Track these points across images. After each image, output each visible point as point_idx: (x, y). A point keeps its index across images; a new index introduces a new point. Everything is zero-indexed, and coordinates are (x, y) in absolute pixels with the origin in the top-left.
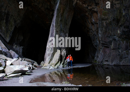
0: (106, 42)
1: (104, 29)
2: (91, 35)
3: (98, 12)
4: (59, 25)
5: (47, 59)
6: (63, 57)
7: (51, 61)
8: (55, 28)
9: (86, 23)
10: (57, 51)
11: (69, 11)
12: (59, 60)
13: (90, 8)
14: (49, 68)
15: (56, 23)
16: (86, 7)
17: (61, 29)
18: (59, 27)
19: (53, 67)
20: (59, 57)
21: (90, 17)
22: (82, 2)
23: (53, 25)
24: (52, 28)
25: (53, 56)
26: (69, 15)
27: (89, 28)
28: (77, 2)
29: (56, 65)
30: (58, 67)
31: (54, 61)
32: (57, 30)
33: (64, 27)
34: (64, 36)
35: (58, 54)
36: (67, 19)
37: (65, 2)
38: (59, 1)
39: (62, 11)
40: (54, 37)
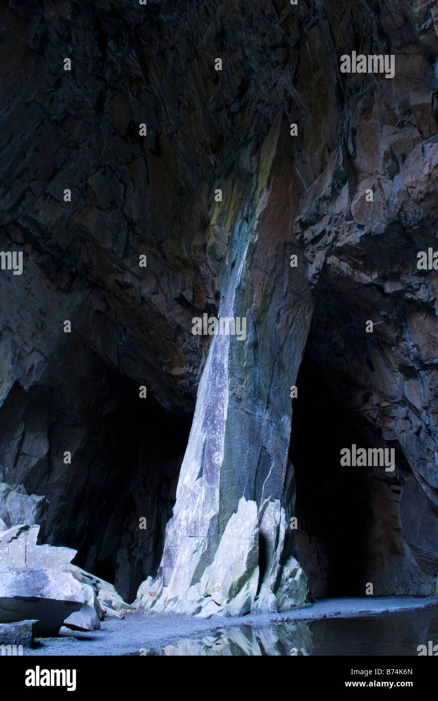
2: (404, 435)
3: (436, 307)
4: (249, 367)
5: (182, 555)
6: (273, 544)
7: (206, 570)
8: (229, 377)
9: (372, 368)
10: (237, 507)
11: (292, 304)
12: (253, 560)
13: (393, 290)
14: (194, 614)
15: (230, 354)
16: (375, 282)
17: (255, 389)
18: (248, 378)
19: (219, 605)
20: (255, 544)
21: (392, 334)
22: (350, 262)
23: (217, 366)
24: (211, 380)
25: (219, 533)
26: (290, 322)
27: (392, 398)
28: (328, 262)
29: (237, 593)
30: (250, 607)
31: (221, 569)
32: (238, 389)
33: (271, 380)
34: (271, 428)
35: (247, 523)
36: (282, 343)
37: (271, 259)
38: (245, 253)
39: (260, 298)
40: (223, 426)
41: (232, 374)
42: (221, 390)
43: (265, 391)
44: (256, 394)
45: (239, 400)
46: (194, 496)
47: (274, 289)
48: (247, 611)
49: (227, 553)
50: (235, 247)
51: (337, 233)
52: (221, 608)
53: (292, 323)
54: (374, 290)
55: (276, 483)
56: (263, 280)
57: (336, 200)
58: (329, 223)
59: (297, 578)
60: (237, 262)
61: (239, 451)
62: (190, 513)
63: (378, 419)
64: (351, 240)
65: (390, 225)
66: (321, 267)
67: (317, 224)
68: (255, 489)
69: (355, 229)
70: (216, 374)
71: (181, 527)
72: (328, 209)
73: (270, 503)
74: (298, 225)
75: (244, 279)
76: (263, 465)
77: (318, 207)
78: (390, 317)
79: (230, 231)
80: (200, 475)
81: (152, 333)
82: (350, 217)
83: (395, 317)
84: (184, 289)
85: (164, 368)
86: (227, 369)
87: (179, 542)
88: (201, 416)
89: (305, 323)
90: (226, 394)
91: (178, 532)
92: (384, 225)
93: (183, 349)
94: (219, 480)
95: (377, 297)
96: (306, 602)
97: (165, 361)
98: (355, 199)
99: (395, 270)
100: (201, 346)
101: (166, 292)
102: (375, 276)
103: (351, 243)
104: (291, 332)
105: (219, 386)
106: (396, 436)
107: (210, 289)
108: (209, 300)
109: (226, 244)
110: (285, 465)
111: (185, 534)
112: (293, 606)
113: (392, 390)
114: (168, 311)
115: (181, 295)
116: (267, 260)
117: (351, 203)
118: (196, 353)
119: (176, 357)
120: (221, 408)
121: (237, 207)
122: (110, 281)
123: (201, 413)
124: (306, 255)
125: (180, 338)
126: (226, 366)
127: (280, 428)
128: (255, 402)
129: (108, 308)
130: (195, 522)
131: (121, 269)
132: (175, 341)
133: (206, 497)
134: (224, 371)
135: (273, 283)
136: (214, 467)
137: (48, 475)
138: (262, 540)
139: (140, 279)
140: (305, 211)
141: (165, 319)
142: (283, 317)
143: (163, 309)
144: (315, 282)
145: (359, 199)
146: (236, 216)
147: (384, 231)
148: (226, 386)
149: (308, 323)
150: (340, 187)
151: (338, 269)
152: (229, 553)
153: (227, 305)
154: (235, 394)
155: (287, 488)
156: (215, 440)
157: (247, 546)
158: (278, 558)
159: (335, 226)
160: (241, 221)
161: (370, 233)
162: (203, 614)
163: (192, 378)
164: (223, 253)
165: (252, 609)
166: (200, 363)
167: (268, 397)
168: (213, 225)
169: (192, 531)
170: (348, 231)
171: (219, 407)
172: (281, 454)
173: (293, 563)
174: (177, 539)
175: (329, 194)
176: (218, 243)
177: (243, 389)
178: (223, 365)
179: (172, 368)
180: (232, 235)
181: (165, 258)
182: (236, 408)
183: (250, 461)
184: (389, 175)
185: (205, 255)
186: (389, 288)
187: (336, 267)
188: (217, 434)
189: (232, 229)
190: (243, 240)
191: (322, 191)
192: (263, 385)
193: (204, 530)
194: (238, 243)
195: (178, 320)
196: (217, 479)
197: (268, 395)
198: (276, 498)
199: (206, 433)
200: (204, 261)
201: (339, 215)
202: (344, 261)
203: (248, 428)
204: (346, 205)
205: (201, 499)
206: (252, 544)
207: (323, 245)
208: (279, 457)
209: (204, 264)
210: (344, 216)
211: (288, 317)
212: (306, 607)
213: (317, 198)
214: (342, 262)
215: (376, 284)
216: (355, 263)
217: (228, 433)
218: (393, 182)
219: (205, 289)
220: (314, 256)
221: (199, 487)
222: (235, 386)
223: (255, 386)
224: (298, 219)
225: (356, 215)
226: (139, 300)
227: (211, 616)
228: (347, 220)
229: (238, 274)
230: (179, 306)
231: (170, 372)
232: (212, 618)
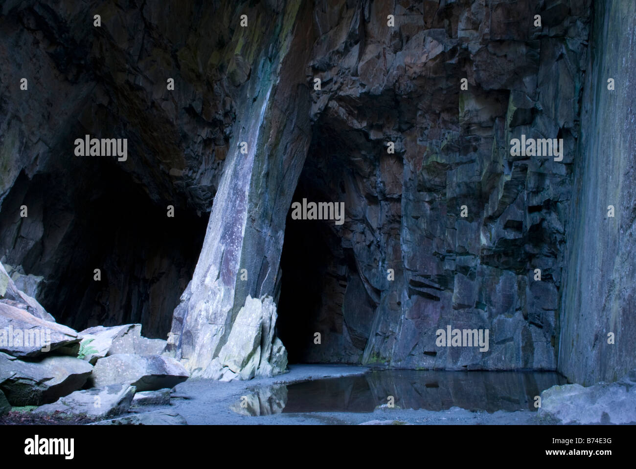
0: (427, 277)
1: (424, 226)
2: (358, 245)
3: (405, 157)
4: (262, 193)
5: (204, 337)
6: (269, 330)
7: (223, 348)
8: (249, 202)
9: (344, 191)
10: (244, 303)
11: (296, 138)
12: (257, 342)
13: (375, 138)
14: (219, 379)
15: (251, 184)
16: (364, 129)
17: (264, 211)
18: (260, 203)
19: (234, 373)
20: (259, 330)
21: (367, 170)
22: (347, 109)
23: (237, 191)
24: (231, 202)
25: (232, 322)
26: (293, 153)
27: (354, 216)
28: (329, 105)
29: (246, 365)
30: (254, 373)
31: (235, 347)
32: (254, 212)
33: (275, 202)
34: (272, 242)
35: (254, 316)
36: (285, 172)
37: (287, 99)
38: (269, 94)
39: (275, 134)
40: (240, 241)
41: (250, 200)
42: (240, 212)
43: (270, 212)
44: (265, 215)
45: (253, 220)
46: (214, 293)
47: (285, 126)
48: (253, 377)
49: (238, 337)
50: (258, 83)
51: (342, 84)
52: (236, 374)
53: (294, 154)
54: (361, 135)
55: (270, 284)
56: (279, 118)
57: (346, 55)
58: (337, 74)
59: (282, 353)
60: (259, 98)
61: (249, 260)
62: (211, 307)
63: (341, 230)
64: (353, 93)
65: (386, 90)
66: (323, 109)
67: (326, 72)
68: (256, 289)
69: (358, 84)
70: (237, 198)
71: (202, 316)
72: (338, 61)
73: (266, 299)
74: (311, 69)
75: (265, 118)
76: (263, 270)
77: (330, 59)
78: (368, 157)
79: (252, 65)
80: (218, 278)
81: (155, 134)
82: (355, 74)
83: (372, 157)
84: (194, 100)
85: (161, 167)
86: (247, 196)
87: (199, 327)
88: (218, 229)
89: (303, 154)
90: (245, 215)
91: (198, 319)
92: (381, 89)
93: (186, 155)
94: (235, 283)
95: (362, 140)
96: (286, 369)
97: (164, 161)
98: (363, 61)
99: (381, 123)
100: (203, 154)
101: (177, 101)
102: (365, 124)
103: (352, 95)
104: (293, 162)
105: (239, 208)
106: (352, 245)
107: (220, 106)
108: (217, 116)
109: (246, 74)
110: (277, 270)
111: (205, 321)
112: (279, 372)
113: (356, 210)
114: (177, 118)
115: (190, 105)
116: (284, 100)
117: (359, 63)
118: (198, 160)
119: (177, 160)
120: (239, 227)
121: (259, 40)
122: (120, 79)
123: (219, 227)
124: (313, 94)
125: (184, 145)
126: (247, 193)
127: (276, 242)
128: (263, 221)
129: (110, 103)
130: (215, 314)
131: (133, 71)
132: (179, 146)
133: (224, 295)
134: (244, 197)
135: (285, 120)
136: (230, 272)
137: (40, 256)
138: (263, 329)
139: (152, 83)
140: (319, 58)
141: (172, 125)
142: (289, 150)
143: (172, 116)
144: (316, 120)
145: (366, 61)
146: (259, 50)
147: (380, 93)
148: (245, 209)
149: (305, 154)
150: (351, 45)
151: (336, 112)
152: (240, 337)
153: (249, 138)
154: (251, 216)
155: (276, 286)
156: (232, 251)
157: (254, 332)
158: (271, 340)
159: (342, 78)
160: (264, 58)
161: (369, 92)
162: (225, 379)
163: (190, 180)
164: (242, 81)
165: (255, 375)
166: (199, 168)
167: (272, 218)
168: (237, 55)
169: (212, 319)
170: (351, 85)
171: (238, 225)
172: (276, 262)
173: (279, 342)
174: (198, 325)
175: (341, 50)
176: (238, 71)
177: (257, 211)
178: (245, 192)
179: (170, 169)
180: (256, 68)
181: (178, 66)
182: (251, 227)
183: (256, 268)
184: (394, 50)
185: (220, 75)
186: (373, 136)
187: (335, 111)
188: (235, 247)
189: (255, 63)
190: (266, 79)
191: (336, 45)
192: (269, 207)
193: (222, 319)
194: (261, 80)
195: (186, 128)
196: (233, 282)
197: (272, 215)
198: (269, 295)
199: (224, 245)
200: (219, 81)
201: (347, 69)
202: (343, 107)
203: (257, 242)
204: (355, 64)
205: (220, 296)
206: (257, 330)
207: (328, 91)
208: (274, 264)
209: (218, 83)
210: (351, 72)
211: (292, 149)
212: (286, 373)
213: (331, 51)
214: (340, 108)
215: (364, 131)
216: (351, 111)
217: (244, 247)
218: (396, 56)
219: (215, 106)
220: (319, 98)
221: (219, 287)
222: (252, 210)
223: (265, 208)
224: (311, 64)
225: (361, 75)
226: (150, 104)
227: (231, 380)
228: (353, 75)
229: (262, 113)
230: (187, 115)
231: (167, 172)
232: (232, 381)
